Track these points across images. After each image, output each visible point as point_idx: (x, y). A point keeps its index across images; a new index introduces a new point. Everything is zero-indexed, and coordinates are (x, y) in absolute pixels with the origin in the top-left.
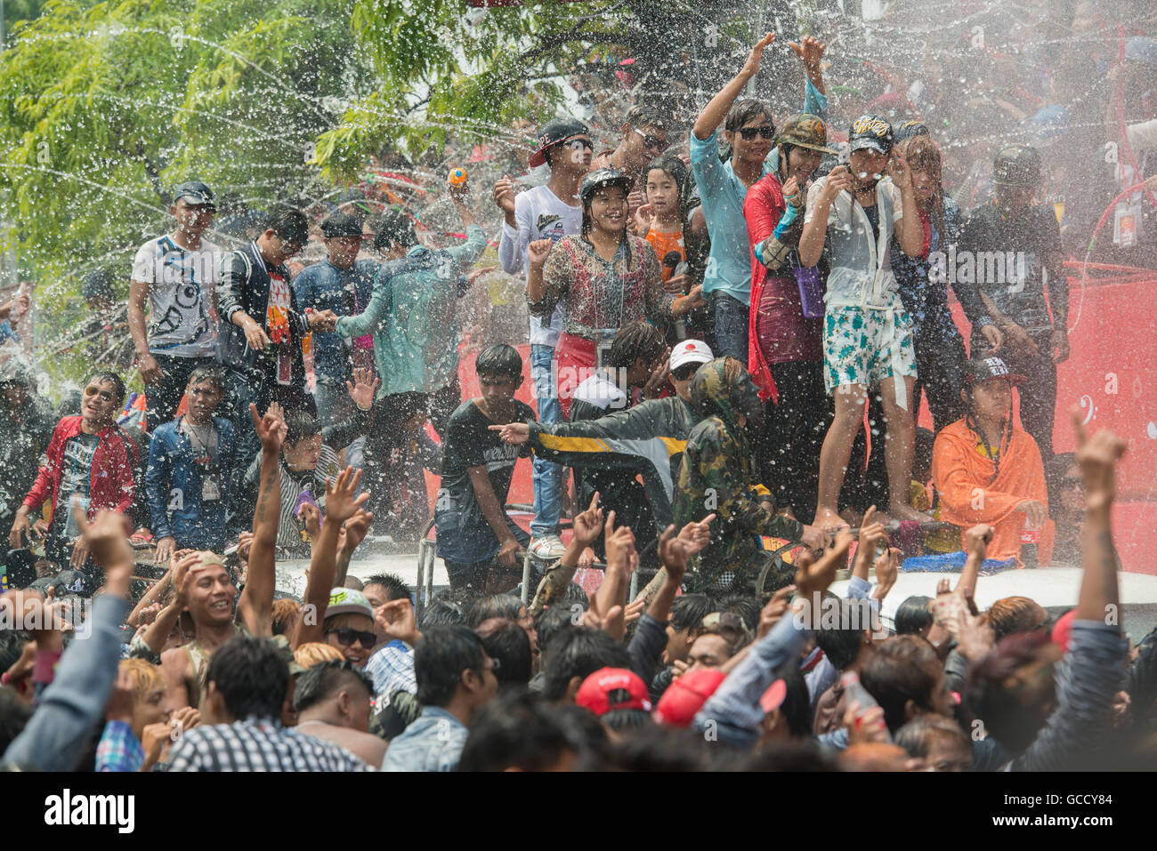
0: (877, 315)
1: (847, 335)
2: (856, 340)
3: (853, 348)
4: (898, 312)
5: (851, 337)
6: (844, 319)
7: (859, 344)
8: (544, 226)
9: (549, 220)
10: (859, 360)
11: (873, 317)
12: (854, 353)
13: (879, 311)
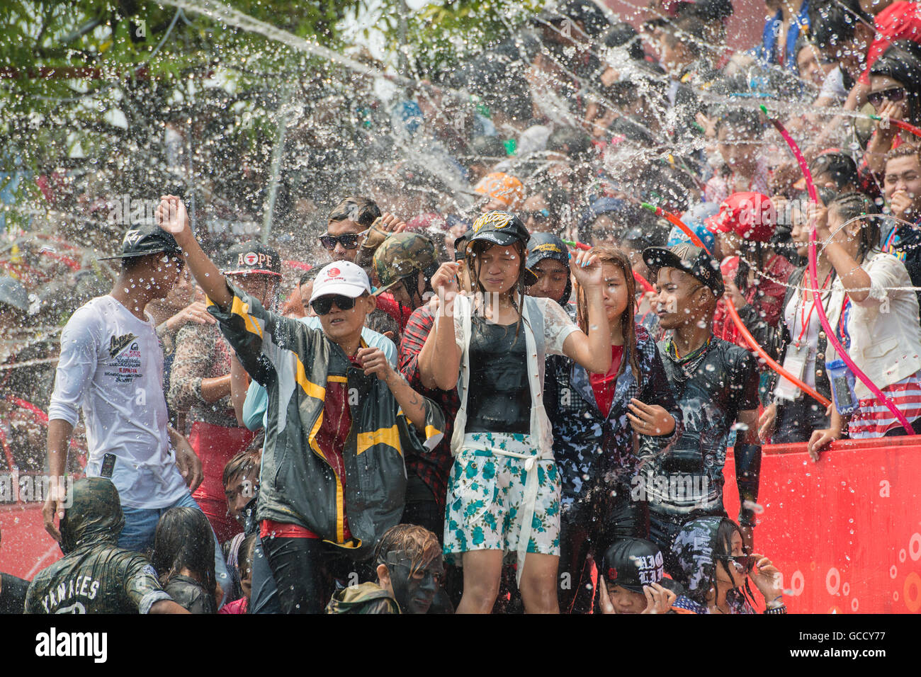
0: (513, 463)
1: (474, 487)
2: (486, 492)
3: (481, 504)
4: (544, 464)
5: (480, 489)
6: (473, 468)
7: (491, 497)
8: (116, 351)
9: (125, 341)
10: (489, 518)
11: (508, 465)
12: (482, 511)
13: (517, 459)
